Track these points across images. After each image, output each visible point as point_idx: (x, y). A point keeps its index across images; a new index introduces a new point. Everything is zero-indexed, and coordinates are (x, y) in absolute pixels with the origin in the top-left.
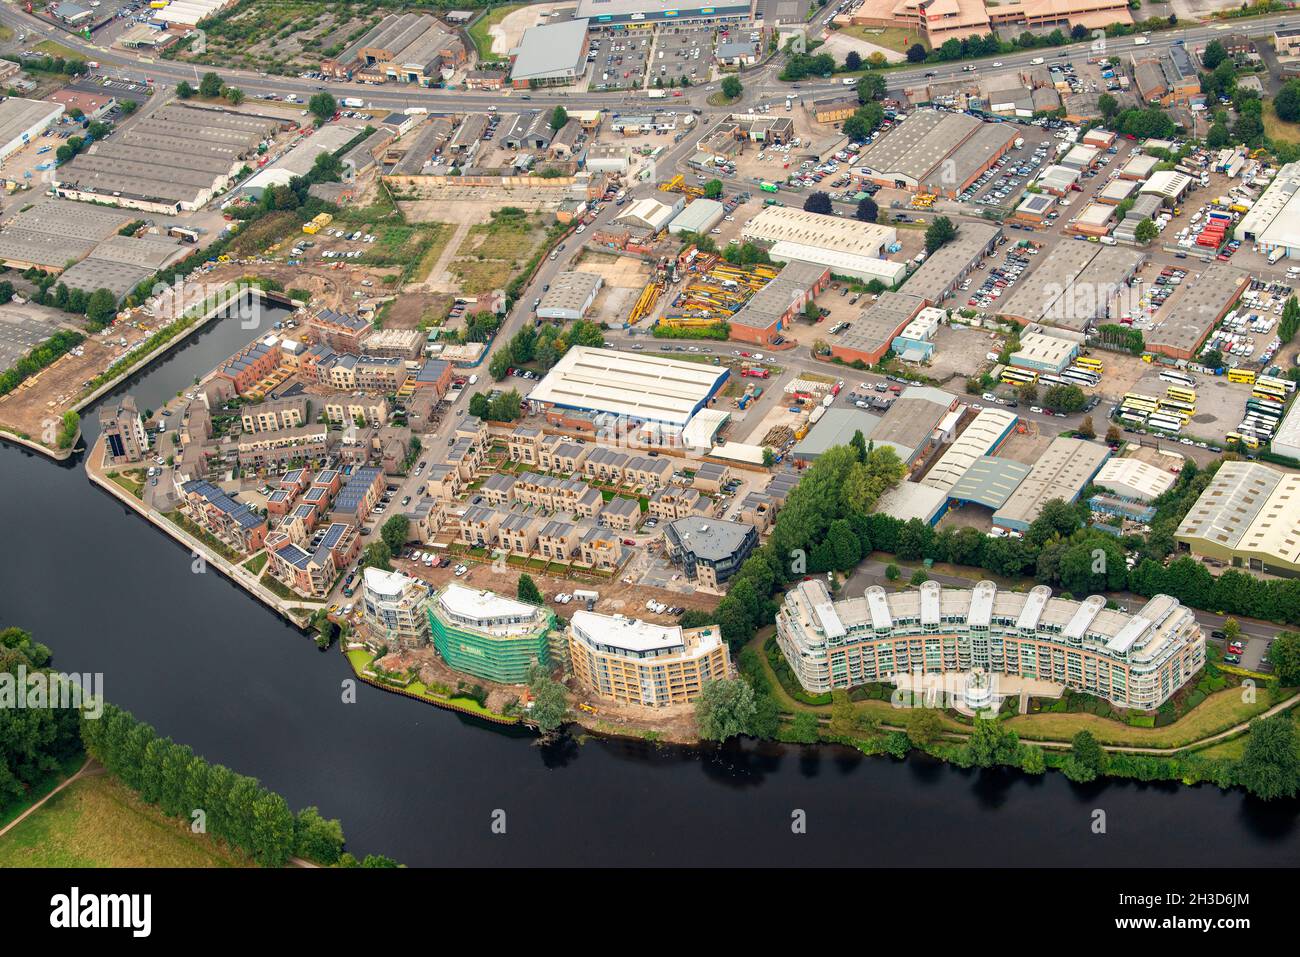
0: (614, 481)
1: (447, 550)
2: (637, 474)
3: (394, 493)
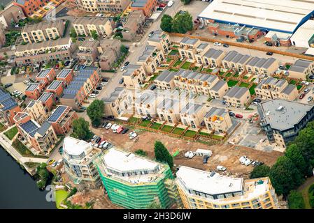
0: (240, 73)
1: (129, 121)
2: (253, 68)
3: (105, 83)
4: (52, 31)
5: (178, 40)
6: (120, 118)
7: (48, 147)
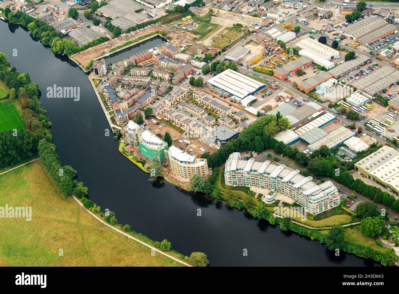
0: (215, 111)
1: (161, 120)
2: (221, 110)
3: (158, 101)
4: (144, 72)
5: (194, 89)
6: (158, 118)
7: (123, 123)
